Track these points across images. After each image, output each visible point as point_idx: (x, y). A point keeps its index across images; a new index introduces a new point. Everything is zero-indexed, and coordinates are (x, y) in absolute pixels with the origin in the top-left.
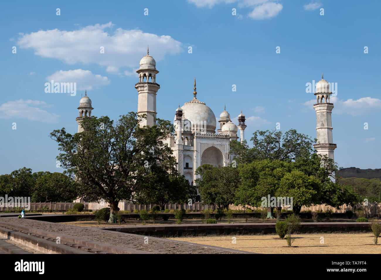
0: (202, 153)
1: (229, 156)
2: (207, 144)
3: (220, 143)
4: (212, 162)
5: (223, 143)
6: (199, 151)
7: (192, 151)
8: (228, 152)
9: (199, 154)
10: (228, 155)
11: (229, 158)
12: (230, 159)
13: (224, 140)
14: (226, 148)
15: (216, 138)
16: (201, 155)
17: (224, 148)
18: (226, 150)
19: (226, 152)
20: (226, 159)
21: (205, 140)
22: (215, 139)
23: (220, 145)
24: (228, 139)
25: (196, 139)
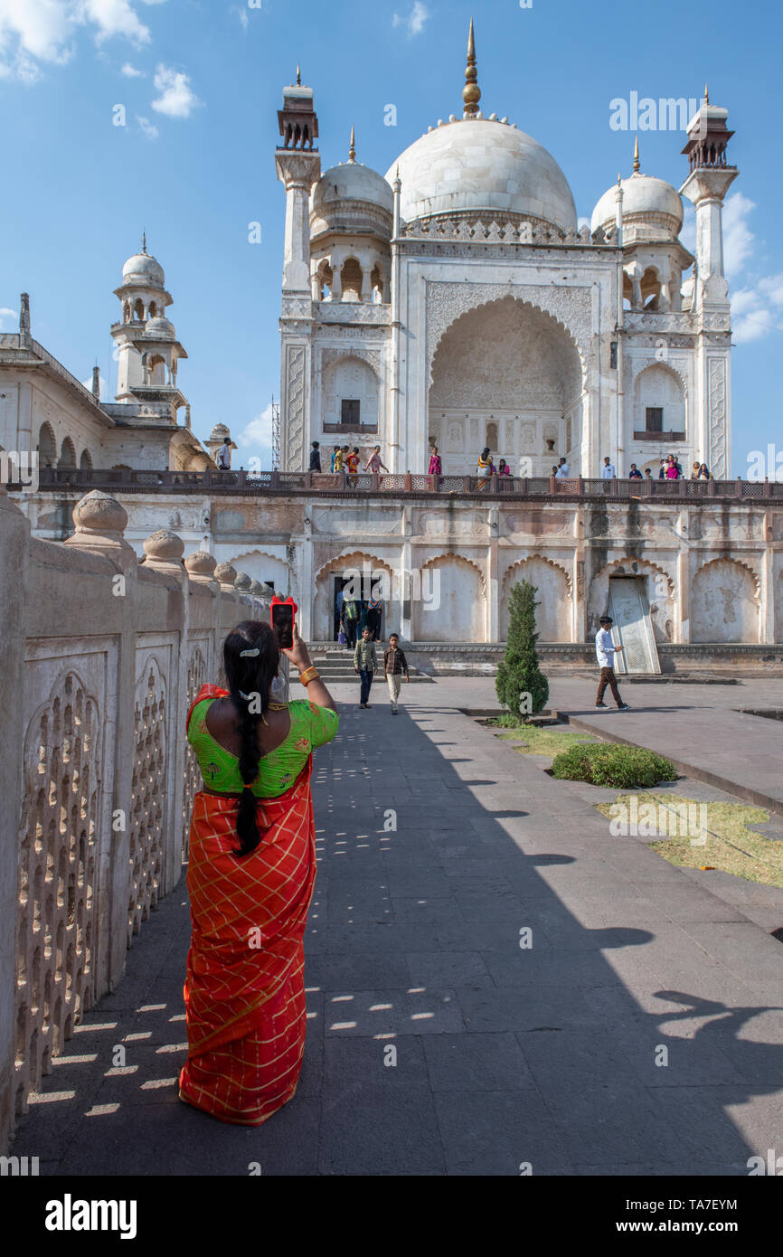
0: (435, 341)
1: (614, 351)
2: (467, 283)
3: (556, 277)
4: (530, 406)
5: (575, 276)
6: (418, 328)
7: (375, 327)
8: (608, 327)
9: (418, 344)
10: (606, 347)
11: (613, 364)
12: (627, 372)
13: (583, 257)
14: (594, 309)
15: (528, 250)
16: (433, 349)
17: (586, 304)
18: (595, 319)
19: (595, 329)
20: (595, 372)
21: (458, 261)
22: (526, 253)
23: (558, 287)
24: (607, 250)
25: (399, 256)
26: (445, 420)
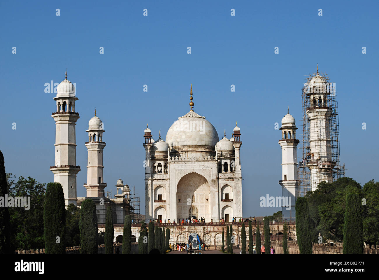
0: (177, 182)
2: (184, 170)
5: (207, 167)
6: (174, 180)
7: (165, 179)
8: (214, 178)
10: (214, 182)
12: (219, 187)
14: (211, 174)
19: (211, 179)
21: (182, 165)
23: (203, 169)
24: (214, 161)
26: (182, 195)
